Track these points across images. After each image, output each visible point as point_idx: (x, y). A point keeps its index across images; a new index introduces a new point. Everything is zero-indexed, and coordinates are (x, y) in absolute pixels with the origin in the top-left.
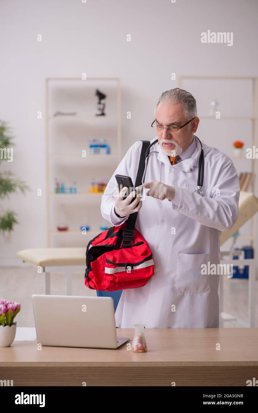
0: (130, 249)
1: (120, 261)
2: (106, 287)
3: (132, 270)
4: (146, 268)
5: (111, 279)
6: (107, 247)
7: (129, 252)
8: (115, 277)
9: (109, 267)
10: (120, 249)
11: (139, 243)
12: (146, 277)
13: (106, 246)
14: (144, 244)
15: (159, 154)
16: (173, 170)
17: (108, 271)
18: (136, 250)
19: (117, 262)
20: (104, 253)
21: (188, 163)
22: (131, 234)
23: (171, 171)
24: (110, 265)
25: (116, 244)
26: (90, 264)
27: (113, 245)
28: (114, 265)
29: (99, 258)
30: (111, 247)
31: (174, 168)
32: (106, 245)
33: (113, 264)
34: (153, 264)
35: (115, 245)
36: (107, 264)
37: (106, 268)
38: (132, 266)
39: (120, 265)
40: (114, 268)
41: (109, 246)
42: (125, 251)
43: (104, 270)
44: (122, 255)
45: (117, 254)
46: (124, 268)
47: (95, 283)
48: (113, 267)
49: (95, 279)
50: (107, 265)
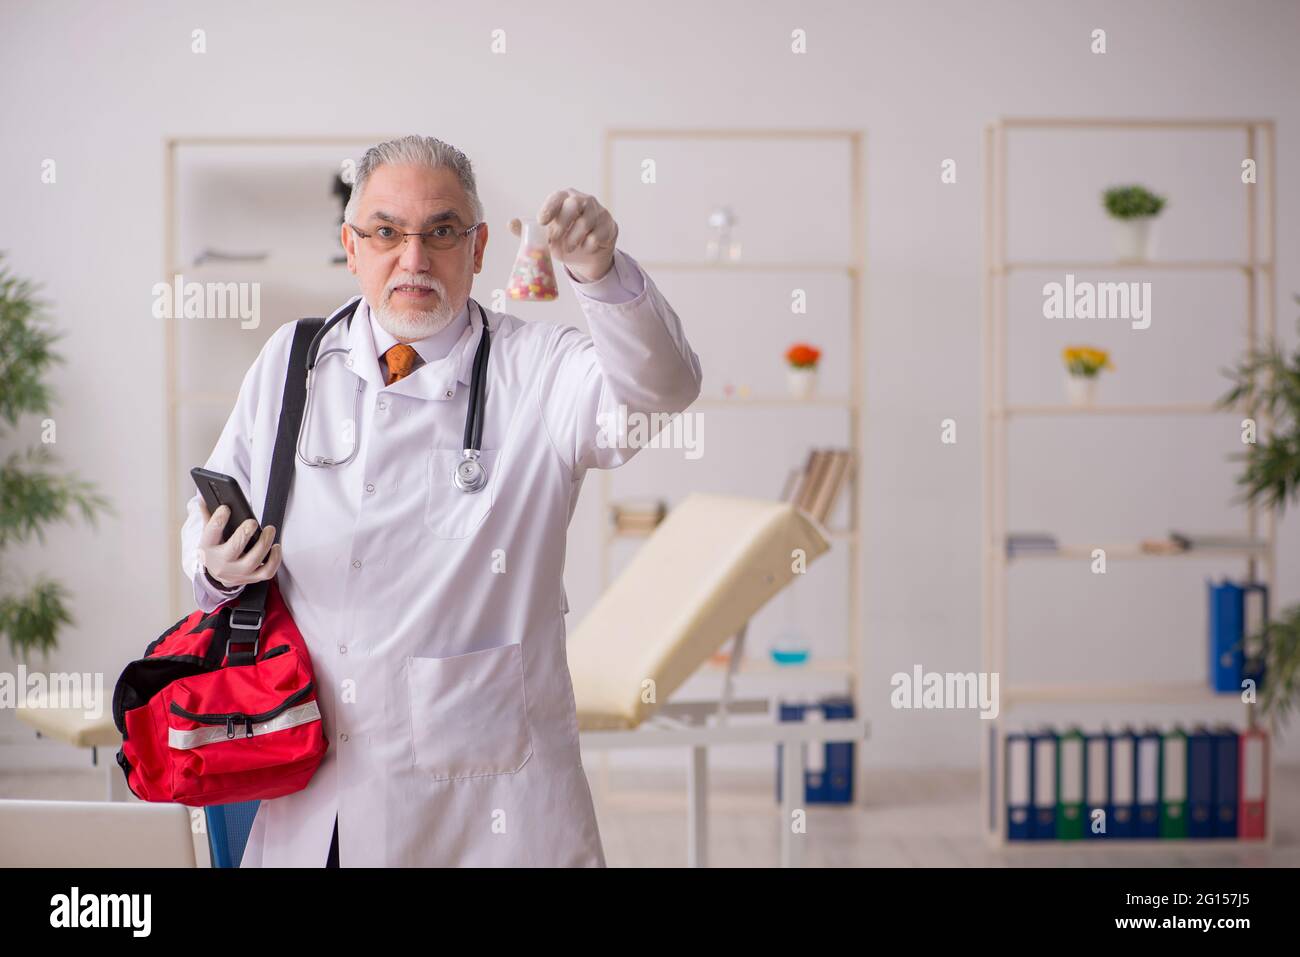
0: (249, 670)
1: (209, 708)
2: (173, 791)
3: (250, 735)
4: (294, 730)
5: (186, 766)
6: (175, 663)
7: (244, 676)
8: (198, 761)
9: (178, 727)
10: (220, 668)
11: (277, 651)
12: (294, 759)
13: (173, 659)
14: (291, 652)
15: (349, 357)
16: (389, 401)
17: (178, 739)
18: (268, 673)
19: (202, 711)
20: (170, 683)
21: (439, 375)
22: (249, 618)
23: (382, 406)
24: (181, 719)
25: (207, 654)
26: (123, 718)
27: (196, 657)
28: (193, 720)
29: (152, 701)
30: (188, 661)
31: (393, 394)
32: (173, 656)
33: (188, 717)
34: (318, 716)
35: (201, 655)
36: (172, 716)
37: (172, 732)
38: (250, 721)
39: (209, 721)
40: (192, 729)
41: (180, 660)
42: (232, 676)
43: (166, 737)
44: (223, 688)
45: (205, 686)
46: (225, 729)
47: (142, 780)
48: (191, 725)
49: (142, 768)
50: (173, 722)
